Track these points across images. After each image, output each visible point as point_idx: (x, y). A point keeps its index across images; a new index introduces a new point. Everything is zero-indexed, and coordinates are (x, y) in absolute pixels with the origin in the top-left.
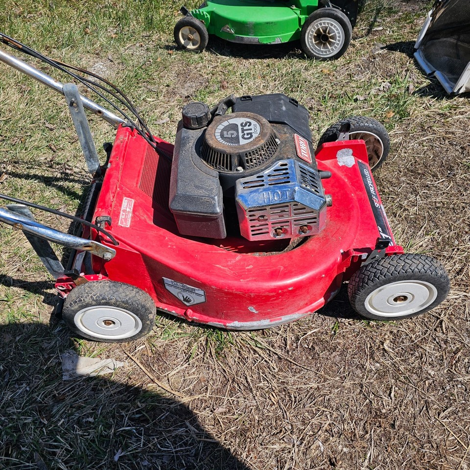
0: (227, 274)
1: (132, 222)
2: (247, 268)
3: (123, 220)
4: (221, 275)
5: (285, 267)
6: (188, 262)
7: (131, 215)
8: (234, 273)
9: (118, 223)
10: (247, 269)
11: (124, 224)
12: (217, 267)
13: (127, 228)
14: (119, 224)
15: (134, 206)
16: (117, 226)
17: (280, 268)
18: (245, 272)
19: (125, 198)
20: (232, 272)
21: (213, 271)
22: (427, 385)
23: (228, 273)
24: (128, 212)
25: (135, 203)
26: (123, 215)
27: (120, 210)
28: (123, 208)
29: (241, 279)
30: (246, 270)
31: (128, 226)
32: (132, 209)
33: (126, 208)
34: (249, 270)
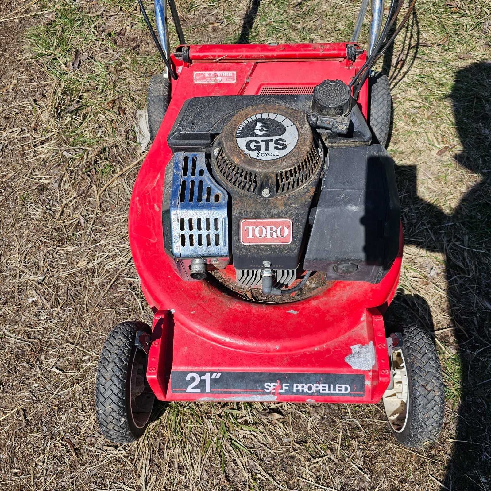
0: (146, 184)
1: (203, 85)
2: (155, 205)
3: (203, 76)
4: (146, 179)
5: (154, 244)
6: (162, 147)
7: (213, 82)
8: (148, 192)
9: (196, 71)
10: (153, 206)
11: (198, 78)
12: (157, 175)
13: (193, 81)
14: (195, 73)
15: (228, 85)
16: (193, 71)
17: (154, 239)
18: (150, 202)
19: (235, 72)
20: (150, 190)
21: (151, 171)
22: (54, 407)
23: (149, 186)
24: (216, 80)
25: (232, 84)
26: (210, 74)
27: (216, 70)
28: (218, 73)
29: (139, 198)
30: (152, 204)
31: (195, 82)
32: (222, 82)
33: (221, 76)
34: (152, 207)
